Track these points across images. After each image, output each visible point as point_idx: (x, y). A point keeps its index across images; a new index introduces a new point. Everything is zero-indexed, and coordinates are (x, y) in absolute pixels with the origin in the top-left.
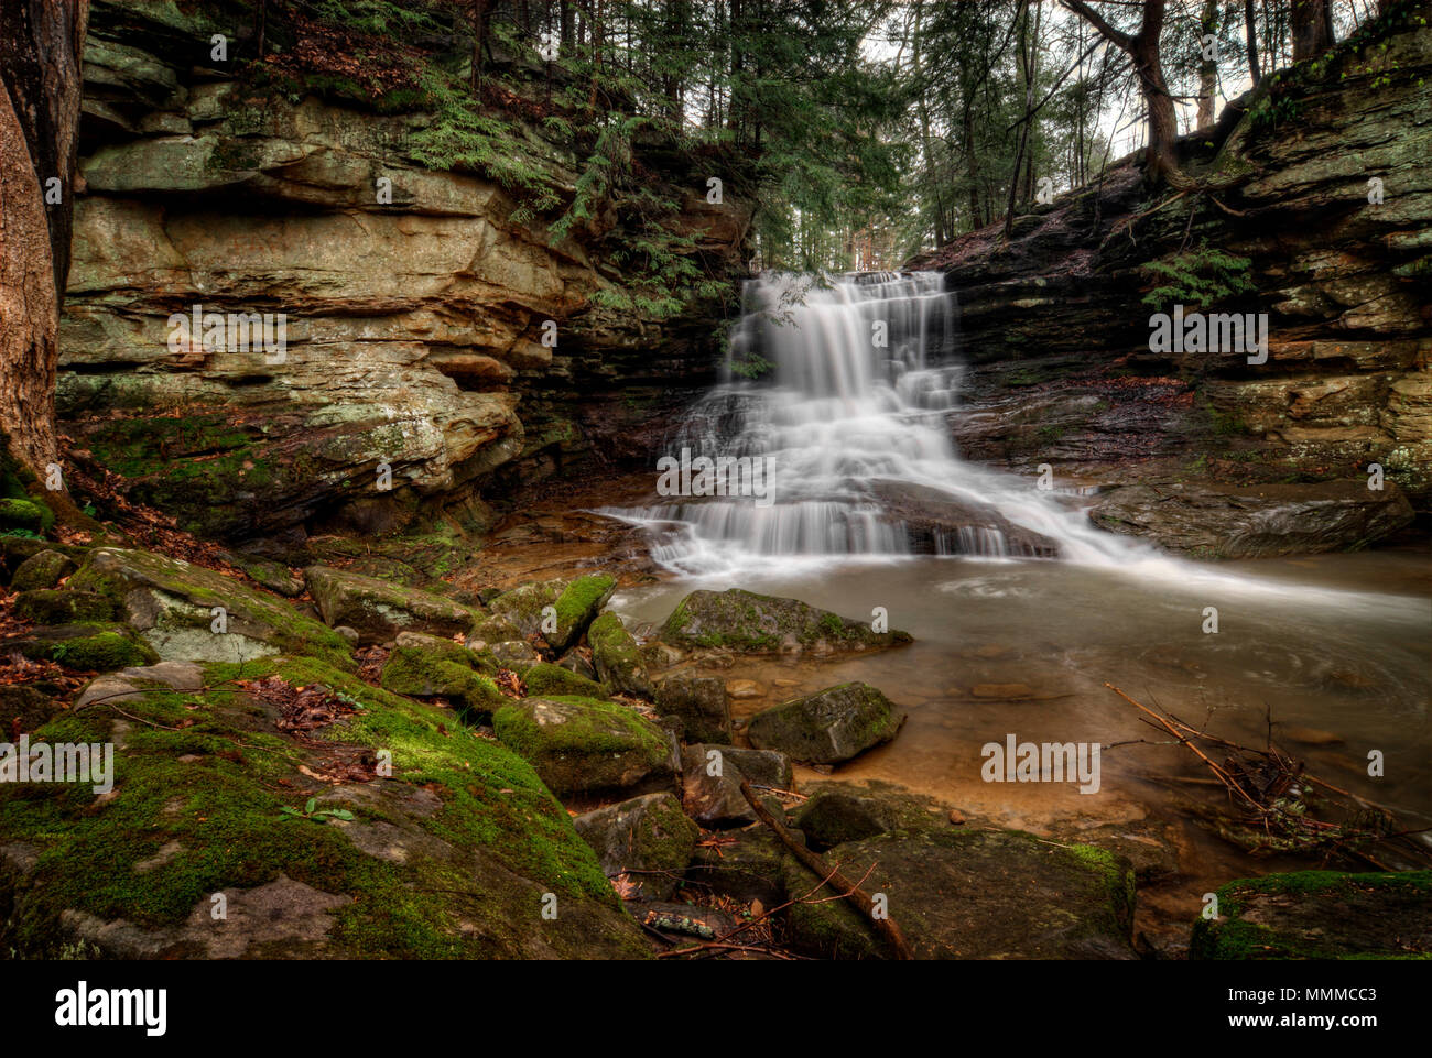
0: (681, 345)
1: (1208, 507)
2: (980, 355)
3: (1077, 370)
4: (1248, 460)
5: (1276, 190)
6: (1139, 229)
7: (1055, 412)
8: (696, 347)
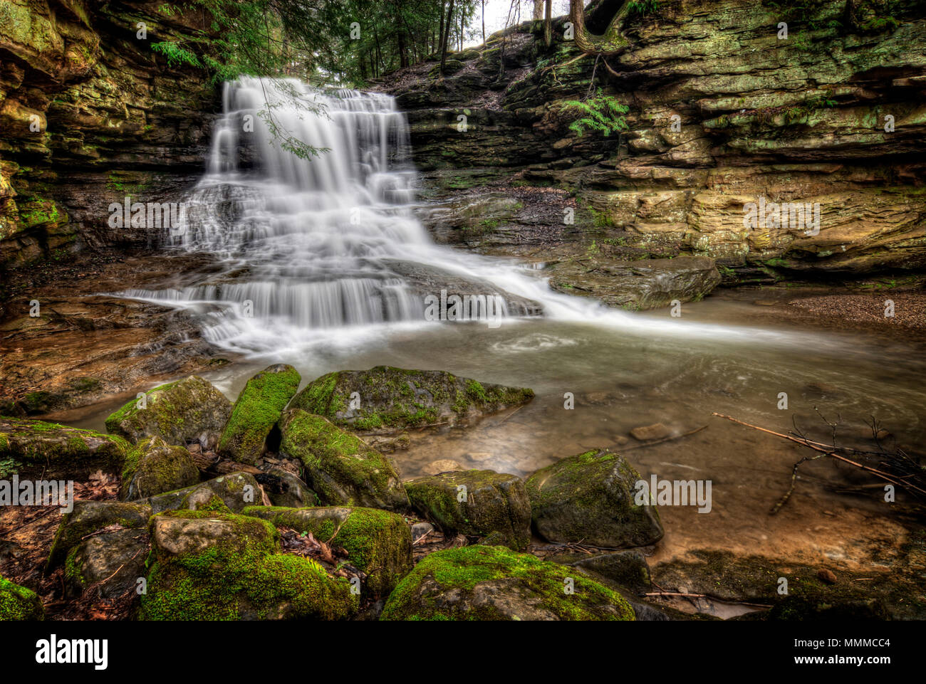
0: (166, 134)
1: (621, 275)
2: (425, 164)
3: (493, 180)
4: (618, 244)
5: (641, 61)
6: (536, 80)
7: (490, 209)
8: (181, 137)
